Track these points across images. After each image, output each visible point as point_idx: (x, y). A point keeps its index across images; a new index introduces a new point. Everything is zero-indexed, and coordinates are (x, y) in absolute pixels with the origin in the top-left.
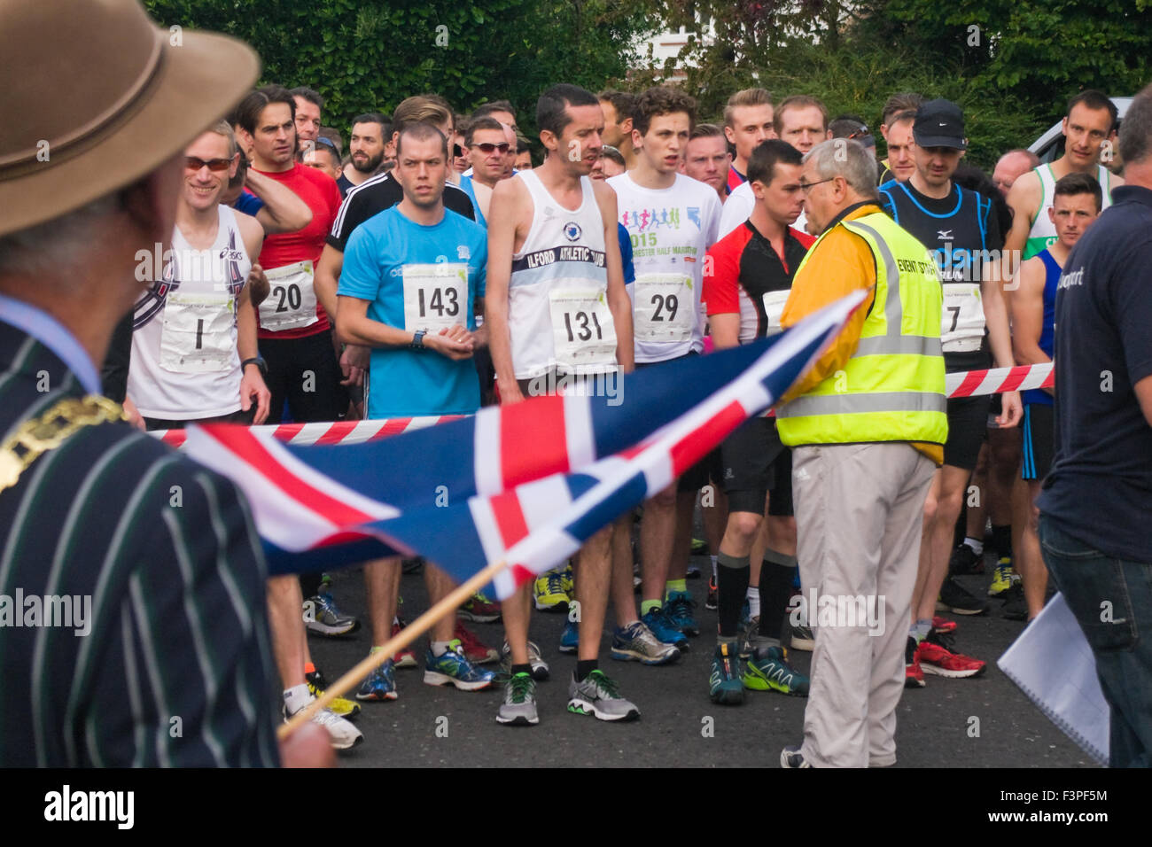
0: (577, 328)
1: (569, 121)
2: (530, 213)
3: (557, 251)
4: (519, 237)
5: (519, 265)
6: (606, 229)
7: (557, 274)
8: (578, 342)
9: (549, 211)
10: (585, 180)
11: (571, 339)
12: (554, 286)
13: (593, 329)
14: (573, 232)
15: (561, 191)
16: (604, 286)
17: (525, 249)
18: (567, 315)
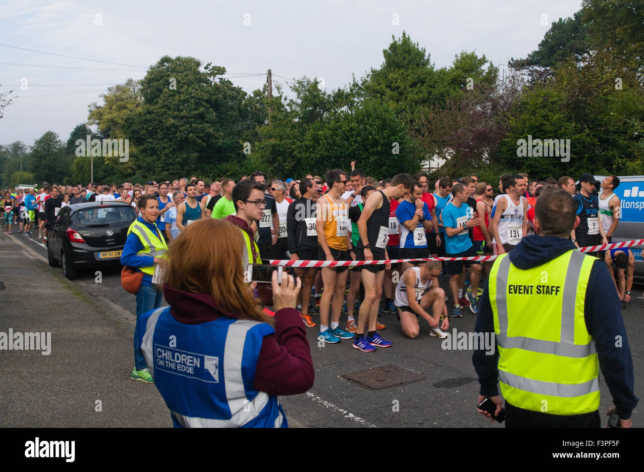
0: (513, 234)
1: (516, 183)
2: (507, 206)
3: (512, 215)
4: (504, 211)
5: (502, 217)
6: (524, 210)
7: (511, 221)
8: (513, 238)
9: (511, 205)
10: (521, 198)
11: (512, 236)
12: (509, 224)
13: (517, 235)
14: (516, 211)
15: (515, 201)
16: (522, 224)
17: (504, 214)
18: (511, 231)
